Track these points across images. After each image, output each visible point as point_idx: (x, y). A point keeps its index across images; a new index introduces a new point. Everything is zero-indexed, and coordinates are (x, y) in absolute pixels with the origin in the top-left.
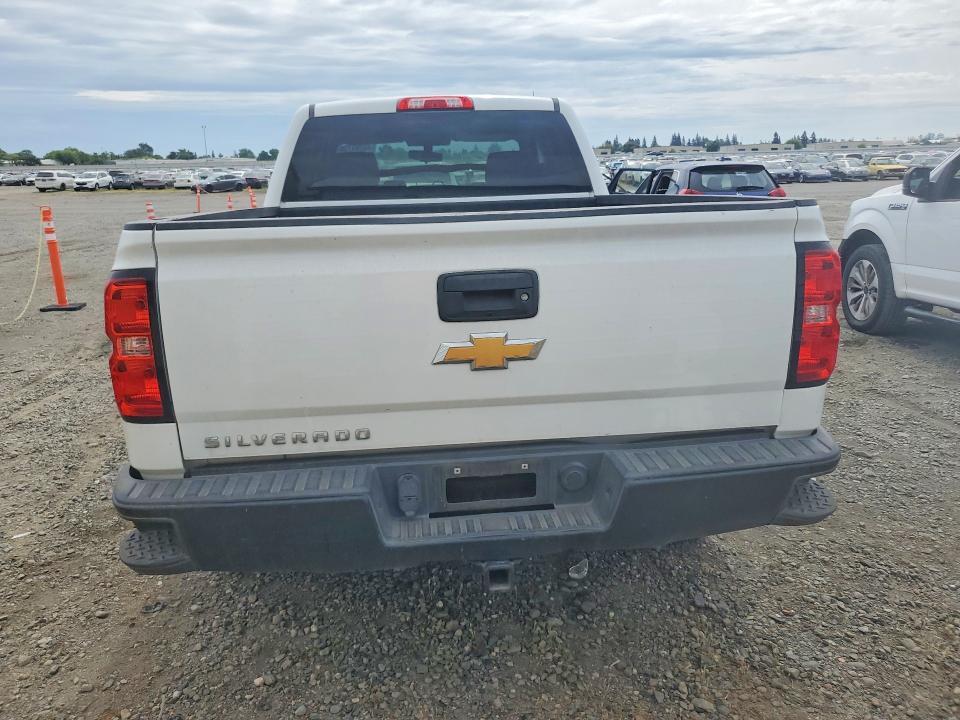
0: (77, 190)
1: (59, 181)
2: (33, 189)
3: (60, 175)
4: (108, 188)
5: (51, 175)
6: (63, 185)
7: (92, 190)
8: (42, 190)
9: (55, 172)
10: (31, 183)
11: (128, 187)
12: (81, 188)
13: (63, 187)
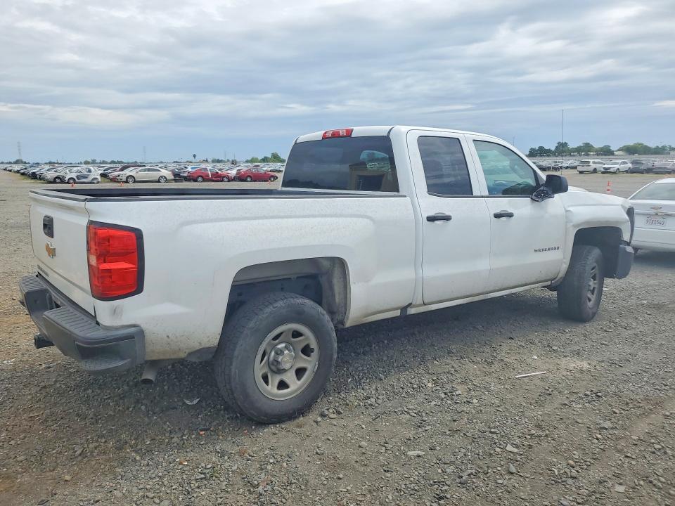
0: (603, 173)
1: (593, 166)
2: (575, 171)
3: (594, 163)
4: (627, 172)
5: (589, 162)
6: (595, 170)
7: (615, 173)
8: (581, 172)
9: (591, 161)
10: (575, 168)
11: (642, 172)
12: (606, 171)
13: (595, 171)
